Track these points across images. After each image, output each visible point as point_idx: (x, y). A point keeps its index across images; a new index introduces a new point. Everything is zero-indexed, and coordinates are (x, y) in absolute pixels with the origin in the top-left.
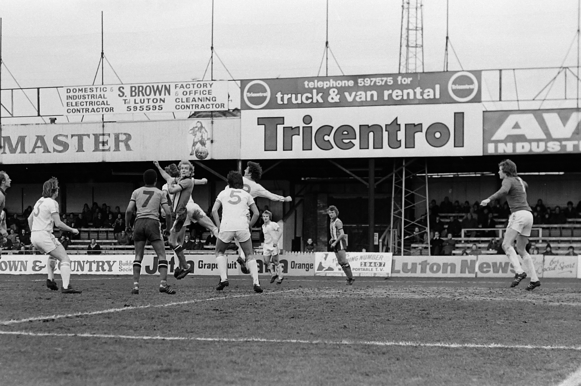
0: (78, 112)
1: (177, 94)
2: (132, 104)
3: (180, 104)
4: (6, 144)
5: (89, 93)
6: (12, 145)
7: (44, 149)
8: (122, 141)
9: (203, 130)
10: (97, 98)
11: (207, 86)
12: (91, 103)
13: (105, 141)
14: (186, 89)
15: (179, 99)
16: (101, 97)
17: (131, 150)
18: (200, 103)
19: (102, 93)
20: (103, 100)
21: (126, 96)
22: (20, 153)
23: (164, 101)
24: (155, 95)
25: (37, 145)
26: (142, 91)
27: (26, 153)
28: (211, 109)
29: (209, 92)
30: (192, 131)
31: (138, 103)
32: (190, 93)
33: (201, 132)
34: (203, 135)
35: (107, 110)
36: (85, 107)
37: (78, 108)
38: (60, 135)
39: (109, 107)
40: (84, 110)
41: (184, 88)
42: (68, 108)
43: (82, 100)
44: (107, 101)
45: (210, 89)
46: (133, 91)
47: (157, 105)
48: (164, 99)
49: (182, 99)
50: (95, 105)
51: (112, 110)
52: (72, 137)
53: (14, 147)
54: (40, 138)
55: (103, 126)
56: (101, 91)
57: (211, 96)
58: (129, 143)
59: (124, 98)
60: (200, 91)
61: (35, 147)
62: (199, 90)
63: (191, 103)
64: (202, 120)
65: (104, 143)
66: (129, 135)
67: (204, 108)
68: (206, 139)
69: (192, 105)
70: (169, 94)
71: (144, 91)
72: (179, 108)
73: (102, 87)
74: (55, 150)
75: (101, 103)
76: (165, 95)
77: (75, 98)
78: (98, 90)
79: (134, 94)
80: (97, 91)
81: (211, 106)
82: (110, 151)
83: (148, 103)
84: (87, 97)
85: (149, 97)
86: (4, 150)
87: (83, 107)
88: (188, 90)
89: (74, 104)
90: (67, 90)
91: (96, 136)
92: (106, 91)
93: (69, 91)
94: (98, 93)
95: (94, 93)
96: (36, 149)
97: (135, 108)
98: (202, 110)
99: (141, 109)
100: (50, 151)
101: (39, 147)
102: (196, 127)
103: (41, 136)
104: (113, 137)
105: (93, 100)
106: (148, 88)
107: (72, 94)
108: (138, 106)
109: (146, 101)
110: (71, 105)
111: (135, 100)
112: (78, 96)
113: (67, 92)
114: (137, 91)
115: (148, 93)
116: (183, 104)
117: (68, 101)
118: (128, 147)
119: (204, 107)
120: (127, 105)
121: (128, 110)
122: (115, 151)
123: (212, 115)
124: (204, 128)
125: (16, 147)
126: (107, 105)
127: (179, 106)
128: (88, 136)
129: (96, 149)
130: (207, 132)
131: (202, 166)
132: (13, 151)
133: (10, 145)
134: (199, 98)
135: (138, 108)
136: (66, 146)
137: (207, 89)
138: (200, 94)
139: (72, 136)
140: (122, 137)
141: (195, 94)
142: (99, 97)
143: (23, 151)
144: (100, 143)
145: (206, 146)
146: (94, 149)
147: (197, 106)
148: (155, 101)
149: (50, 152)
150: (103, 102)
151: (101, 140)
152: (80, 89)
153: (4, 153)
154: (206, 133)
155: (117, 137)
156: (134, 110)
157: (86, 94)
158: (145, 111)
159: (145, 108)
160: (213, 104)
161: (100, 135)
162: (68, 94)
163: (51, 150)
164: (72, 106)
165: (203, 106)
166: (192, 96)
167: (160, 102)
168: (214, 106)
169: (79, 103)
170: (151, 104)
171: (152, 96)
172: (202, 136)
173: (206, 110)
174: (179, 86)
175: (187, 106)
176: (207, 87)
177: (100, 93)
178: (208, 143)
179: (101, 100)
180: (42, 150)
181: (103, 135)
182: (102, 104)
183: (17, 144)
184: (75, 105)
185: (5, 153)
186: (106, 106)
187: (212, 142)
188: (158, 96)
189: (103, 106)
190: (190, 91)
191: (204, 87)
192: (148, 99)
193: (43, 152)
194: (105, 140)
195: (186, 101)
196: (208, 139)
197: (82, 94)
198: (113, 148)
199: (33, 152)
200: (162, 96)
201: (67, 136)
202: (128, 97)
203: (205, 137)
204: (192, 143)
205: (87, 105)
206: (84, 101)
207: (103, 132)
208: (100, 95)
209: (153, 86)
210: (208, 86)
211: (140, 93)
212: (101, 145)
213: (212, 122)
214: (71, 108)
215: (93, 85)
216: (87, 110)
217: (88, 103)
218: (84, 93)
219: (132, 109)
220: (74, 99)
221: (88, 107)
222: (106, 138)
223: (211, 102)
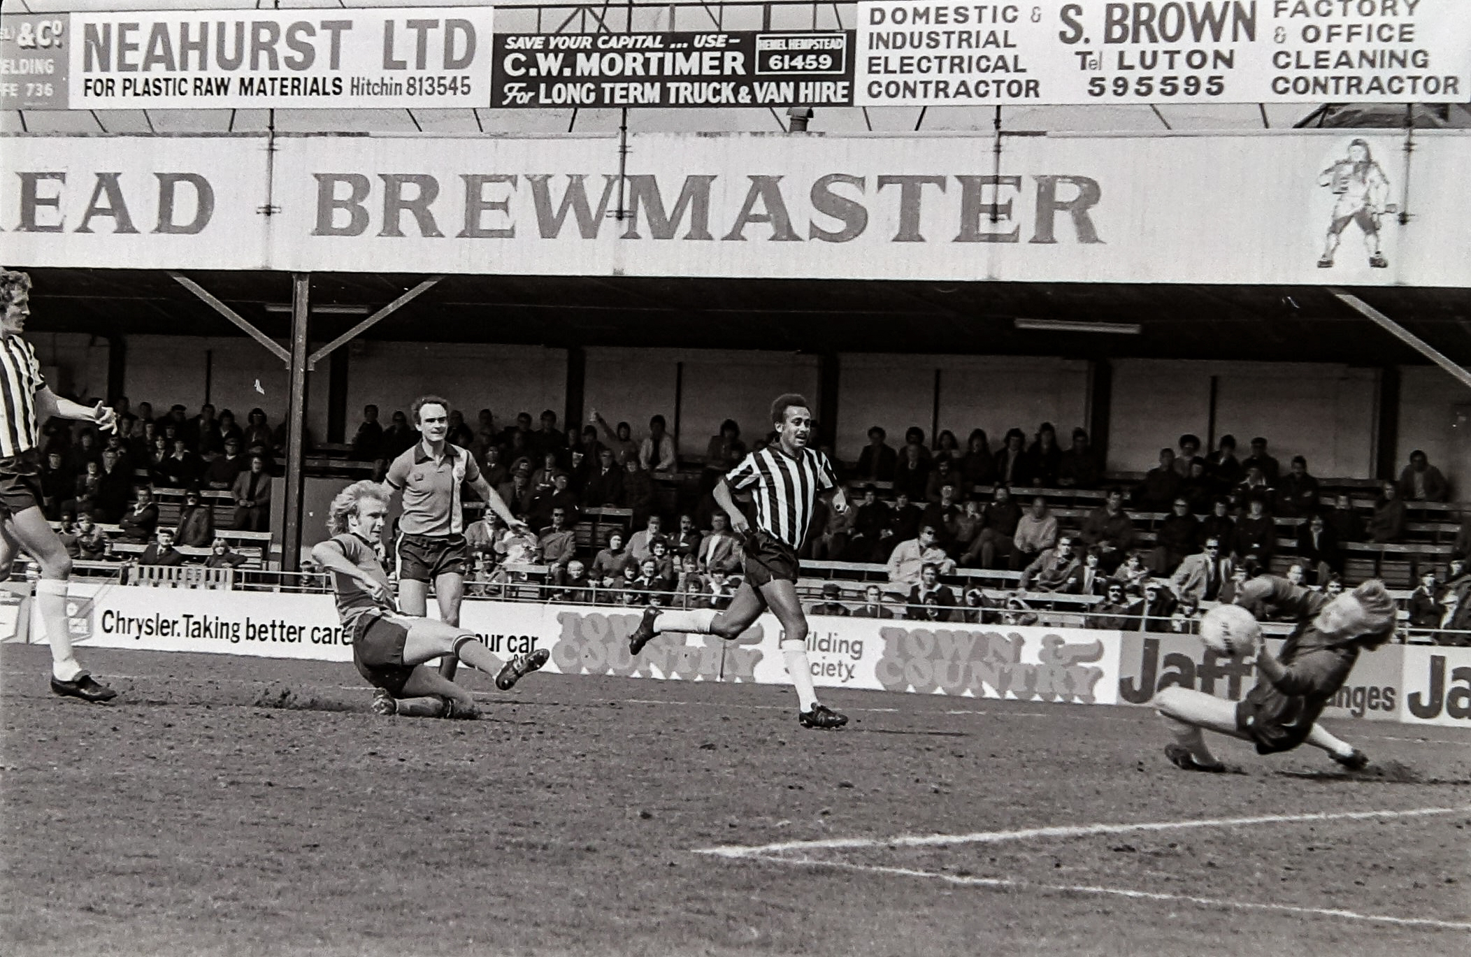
0: (908, 93)
1: (1279, 35)
2: (1110, 72)
3: (1292, 73)
4: (641, 205)
5: (952, 26)
6: (662, 208)
7: (777, 227)
8: (1063, 206)
9: (1373, 174)
10: (982, 42)
11: (1398, 8)
12: (957, 64)
13: (999, 203)
14: (1314, 20)
15: (1288, 55)
16: (996, 43)
17: (1096, 240)
18: (1367, 73)
19: (1000, 27)
20: (1003, 51)
21: (1087, 41)
22: (688, 237)
23: (1229, 63)
24: (1197, 39)
25: (753, 212)
26: (1148, 23)
27: (710, 238)
28: (1406, 97)
29: (1405, 33)
30: (1328, 178)
31: (1131, 67)
32: (1330, 35)
33: (1364, 181)
34: (1372, 194)
35: (1015, 89)
36: (933, 76)
37: (910, 79)
38: (837, 175)
39: (1022, 78)
40: (931, 88)
41: (1307, 15)
42: (874, 77)
43: (924, 51)
44: (1016, 58)
45: (1409, 20)
46: (1117, 22)
47: (1204, 74)
48: (1232, 52)
49: (1298, 53)
50: (970, 71)
51: (1035, 89)
52: (880, 185)
53: (668, 215)
54: (765, 186)
55: (998, 149)
56: (994, 20)
57: (1411, 48)
58: (1093, 213)
59: (1081, 46)
60: (1370, 27)
61: (746, 216)
62: (1365, 21)
63: (1331, 72)
64: (1367, 134)
65: (995, 212)
66: (1094, 185)
67: (1383, 92)
68: (1382, 209)
69: (1338, 79)
70: (1252, 37)
71: (1155, 24)
72: (1286, 90)
73: (1002, 3)
74: (816, 232)
75: (992, 64)
76: (1235, 39)
77: (899, 43)
78: (987, 14)
79: (1117, 32)
80: (980, 21)
81: (1408, 84)
82: (1016, 241)
83: (1171, 66)
84: (943, 39)
85: (1172, 46)
86: (633, 225)
87: (925, 77)
88: (1323, 23)
89: (894, 65)
90: (873, 11)
91: (970, 185)
92: (1015, 19)
93: (878, 16)
94: (985, 28)
95: (971, 26)
96: (747, 224)
97: (1121, 86)
98: (1375, 97)
99: (1143, 89)
100: (800, 235)
101: (757, 218)
102: (1347, 162)
103: (767, 180)
104: (1031, 187)
105: (965, 52)
106: (1172, 13)
107: (888, 27)
108: (1132, 77)
109: (1163, 60)
110: (882, 68)
111: (1121, 54)
112: (912, 34)
113: (873, 22)
114: (1129, 22)
115: (1171, 30)
116: (1302, 73)
117: (874, 53)
118: (1086, 232)
119: (1380, 88)
120: (1090, 74)
121: (1091, 92)
122: (1034, 241)
123: (1407, 119)
124: (1376, 165)
125: (676, 217)
126: (1017, 70)
127: (1287, 81)
128: (941, 182)
129: (968, 234)
130: (1387, 183)
131: (1362, 307)
132: (664, 230)
133: (655, 208)
134: (1363, 55)
135: (1133, 86)
136: (856, 220)
137: (1396, 22)
138: (1369, 39)
139: (882, 181)
140: (1066, 193)
141: (1349, 40)
142: (987, 42)
143: (700, 231)
144: (982, 209)
146: (957, 232)
147: (1355, 84)
148: (1197, 59)
149: (797, 238)
150: (1001, 58)
151: (987, 200)
152: (921, 10)
153: (632, 235)
154: (1383, 186)
155: (1046, 189)
156: (1115, 92)
157: (940, 28)
158: (1156, 97)
159: (1157, 85)
160: (1415, 79)
161: (985, 180)
162: (876, 29)
163: (801, 228)
164: (887, 71)
165: (1376, 85)
166: (1338, 45)
167: (1215, 67)
168: (1420, 83)
169: (915, 62)
170: (1182, 70)
171: (1186, 42)
172: (1367, 197)
173: (1389, 98)
174: (1291, 6)
175: (1316, 80)
176: (1395, 14)
177: (993, 27)
178: (1389, 223)
179: (993, 52)
180: (768, 229)
181: (996, 180)
182: (996, 68)
183: (680, 206)
184: (897, 67)
185: (637, 237)
186: (1009, 77)
187: (1403, 219)
188: (1207, 44)
189: (1000, 75)
190: (1331, 27)
191: (1383, 14)
192: (1172, 54)
193: (773, 239)
194: (1002, 201)
195: (1313, 65)
196: (1390, 209)
197: (926, 29)
198: (1029, 231)
199: (735, 235)
200: (1225, 46)
201: (861, 182)
202: (1097, 44)
203: (1379, 200)
204: (1329, 223)
205: (940, 71)
206: (931, 53)
207: (997, 170)
208: (993, 33)
209: (1190, 6)
210: (1402, 8)
211: (1143, 29)
212: (985, 218)
213: (1409, 147)
214: (884, 79)
216: (942, 88)
217: (946, 63)
218: (933, 27)
219: (1110, 87)
220: (895, 47)
221: (946, 75)
222: (1005, 193)
223: (1411, 70)
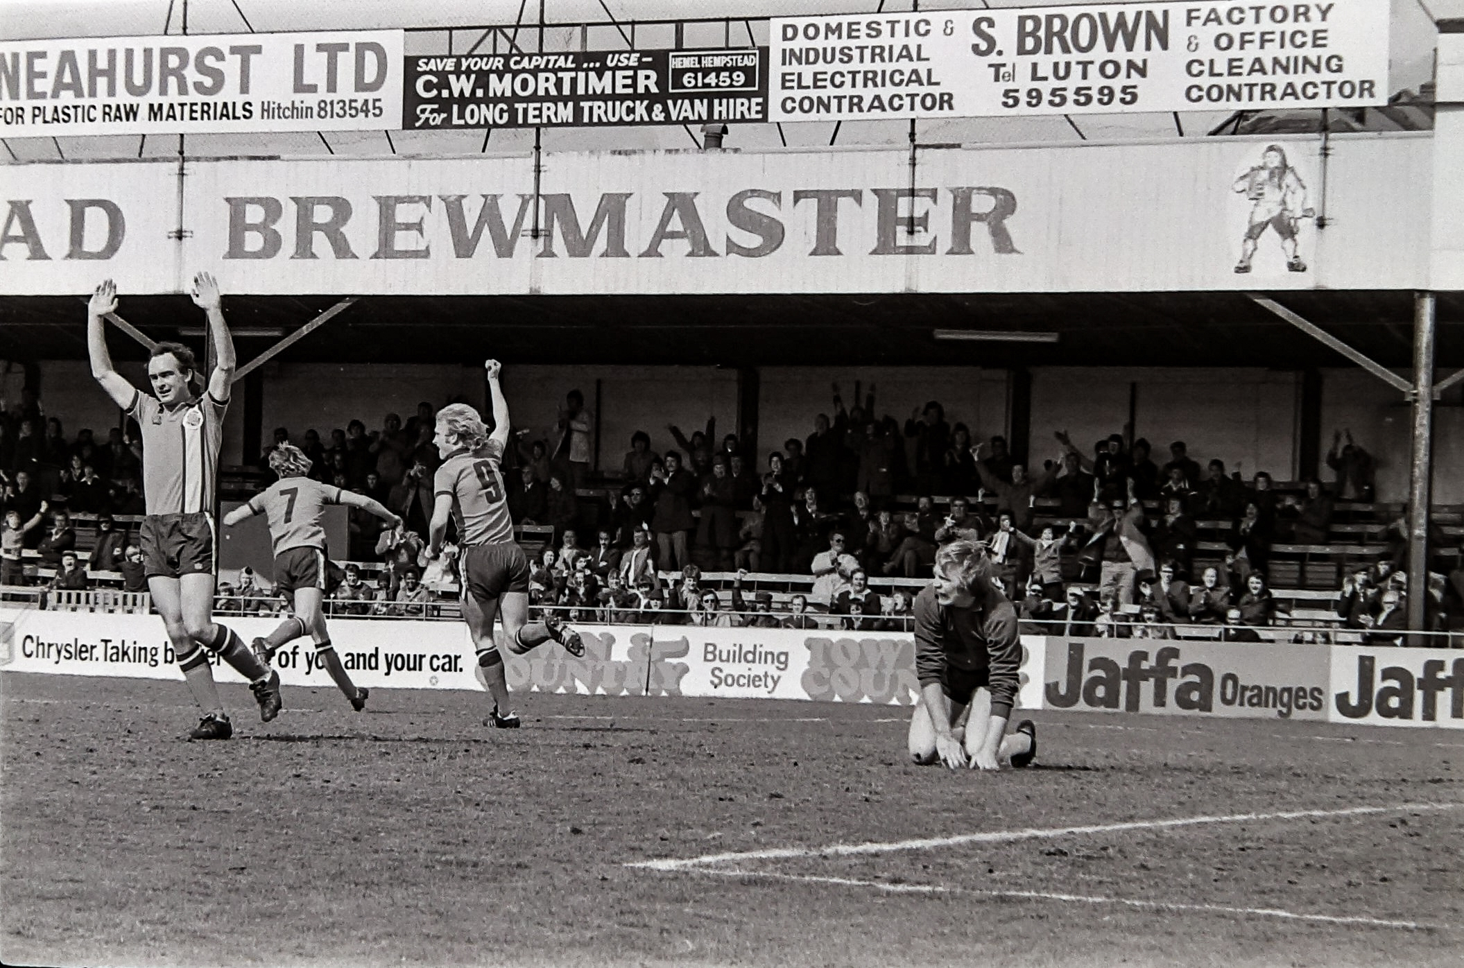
0: (822, 108)
1: (1192, 44)
2: (1023, 83)
3: (1205, 81)
4: (556, 224)
5: (864, 41)
6: (577, 225)
7: (694, 244)
8: (980, 217)
9: (1289, 179)
10: (895, 56)
11: (1310, 14)
12: (870, 78)
13: (916, 215)
14: (1227, 28)
15: (1201, 63)
16: (909, 57)
17: (1013, 250)
19: (913, 41)
20: (916, 65)
21: (1000, 53)
22: (605, 255)
23: (1143, 72)
24: (1110, 49)
25: (669, 229)
26: (1060, 35)
27: (627, 255)
28: (1321, 102)
29: (1318, 39)
30: (1244, 184)
31: (1045, 79)
32: (1243, 44)
33: (1280, 187)
34: (1288, 199)
35: (929, 102)
36: (847, 90)
37: (823, 94)
38: (753, 191)
39: (936, 91)
40: (845, 103)
41: (1220, 23)
42: (788, 93)
43: (837, 66)
44: (929, 71)
45: (1322, 26)
46: (1029, 34)
47: (1117, 84)
48: (1145, 62)
49: (1212, 62)
50: (883, 85)
51: (949, 102)
53: (584, 233)
54: (681, 203)
55: (913, 163)
56: (907, 35)
57: (1325, 53)
58: (1009, 223)
59: (993, 58)
60: (1283, 34)
61: (662, 234)
62: (1278, 28)
63: (1245, 79)
65: (912, 225)
66: (1009, 196)
67: (1297, 98)
68: (1299, 213)
69: (1251, 86)
70: (1165, 46)
71: (1068, 35)
72: (1200, 98)
73: (914, 17)
74: (732, 247)
75: (906, 78)
76: (1148, 48)
77: (812, 58)
78: (900, 29)
79: (1030, 43)
80: (893, 35)
81: (1322, 89)
82: (934, 252)
83: (1085, 76)
84: (856, 54)
85: (1085, 57)
86: (548, 244)
87: (839, 92)
88: (1236, 31)
89: (808, 80)
90: (785, 27)
91: (886, 198)
92: (928, 32)
93: (790, 32)
94: (899, 41)
95: (884, 39)
96: (664, 241)
97: (1035, 97)
98: (1290, 103)
99: (1057, 100)
100: (717, 250)
101: (673, 235)
102: (1262, 168)
103: (683, 196)
104: (946, 202)
105: (878, 66)
106: (1085, 24)
107: (800, 43)
108: (1045, 88)
109: (1076, 70)
110: (795, 84)
111: (1035, 66)
112: (825, 50)
113: (785, 38)
114: (1042, 33)
115: (1084, 40)
116: (1215, 80)
117: (787, 69)
118: (1003, 243)
119: (1294, 94)
120: (1003, 86)
121: (1005, 104)
122: (951, 252)
123: (1323, 124)
124: (1292, 170)
125: (592, 235)
126: (930, 83)
127: (1200, 89)
128: (857, 196)
129: (885, 246)
130: (1304, 188)
131: (1281, 311)
132: (580, 247)
133: (571, 225)
134: (1276, 61)
135: (1046, 97)
136: (773, 235)
137: (1308, 28)
138: (1282, 46)
139: (798, 196)
140: (983, 204)
141: (1262, 47)
142: (900, 56)
143: (616, 249)
144: (898, 221)
145: (1297, 237)
146: (874, 245)
147: (1268, 91)
148: (1110, 69)
149: (715, 254)
150: (915, 72)
151: (903, 212)
152: (834, 26)
153: (548, 253)
154: (1300, 192)
155: (962, 201)
156: (1029, 104)
157: (853, 43)
158: (1070, 108)
159: (1070, 96)
160: (1329, 84)
161: (901, 193)
162: (788, 45)
163: (718, 245)
164: (800, 87)
165: (1290, 91)
166: (1252, 52)
167: (1129, 76)
168: (1335, 88)
169: (828, 77)
170: (1095, 81)
171: (1099, 53)
172: (1284, 202)
173: (1303, 103)
174: (1203, 14)
175: (1230, 87)
176: (1308, 20)
177: (905, 41)
178: (1306, 227)
179: (906, 66)
180: (685, 245)
181: (912, 193)
182: (910, 81)
183: (596, 223)
184: (810, 83)
185: (553, 255)
186: (923, 90)
187: (1321, 224)
188: (1120, 53)
189: (914, 88)
190: (1243, 35)
191: (1296, 20)
192: (1085, 65)
193: (691, 254)
194: (918, 213)
195: (1225, 72)
196: (1307, 213)
197: (839, 44)
198: (945, 242)
199: (652, 252)
200: (1138, 55)
201: (778, 196)
202: (1010, 56)
203: (1295, 206)
204: (1246, 229)
205: (854, 85)
206: (844, 68)
207: (913, 183)
208: (906, 47)
209: (1103, 16)
210: (1315, 14)
211: (1055, 40)
212: (901, 231)
213: (1325, 152)
214: (798, 94)
215: (879, 11)
216: (856, 103)
217: (860, 78)
218: (845, 42)
219: (1023, 98)
220: (807, 62)
221: (859, 90)
222: (922, 206)
223: (1326, 75)
